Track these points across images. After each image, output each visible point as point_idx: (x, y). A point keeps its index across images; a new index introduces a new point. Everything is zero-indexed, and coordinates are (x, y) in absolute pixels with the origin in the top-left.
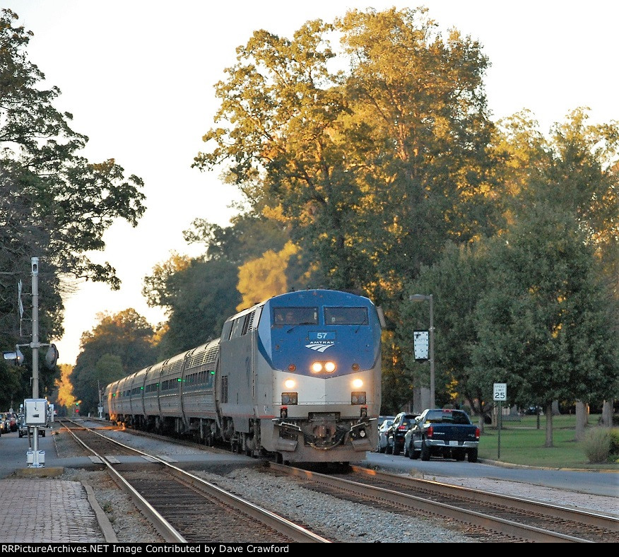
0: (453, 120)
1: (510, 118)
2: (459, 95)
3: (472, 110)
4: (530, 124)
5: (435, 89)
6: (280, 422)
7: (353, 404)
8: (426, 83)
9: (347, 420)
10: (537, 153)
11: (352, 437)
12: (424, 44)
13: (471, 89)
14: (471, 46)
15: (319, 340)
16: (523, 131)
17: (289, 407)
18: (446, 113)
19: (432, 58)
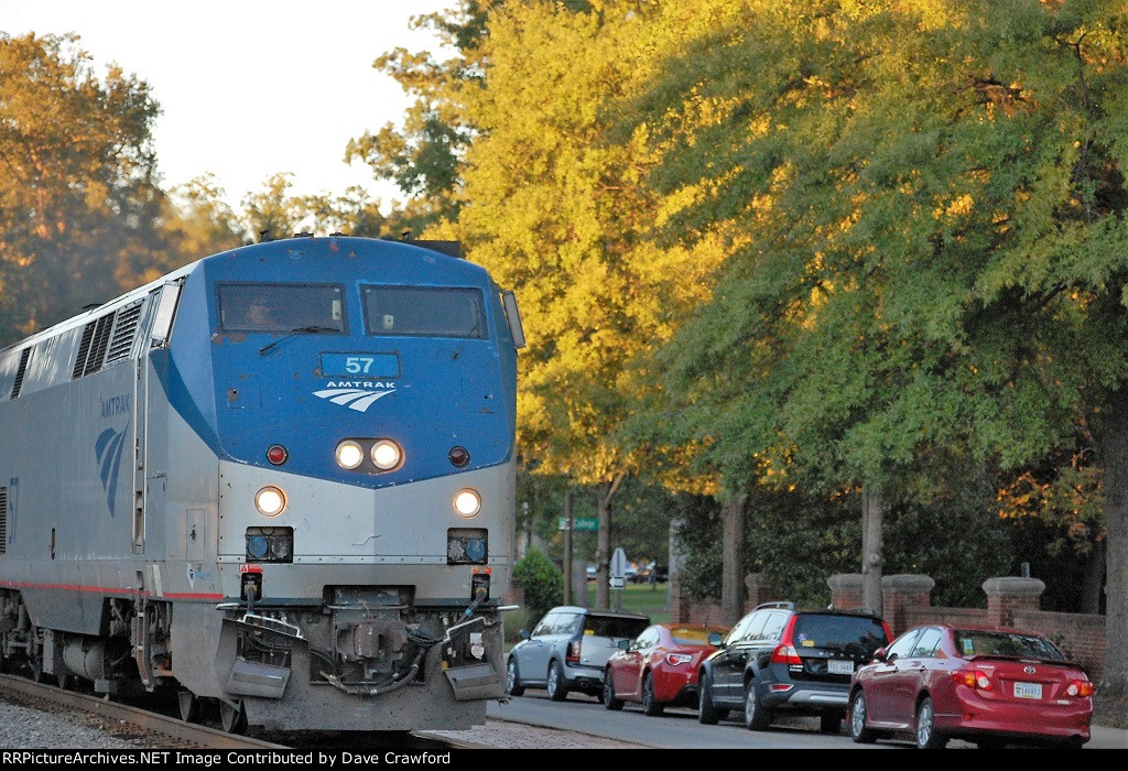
0: (111, 186)
1: (189, 185)
2: (120, 151)
3: (137, 173)
4: (214, 193)
5: (87, 143)
6: (241, 613)
7: (451, 563)
8: (75, 135)
9: (433, 610)
10: (222, 232)
11: (446, 657)
12: (73, 84)
13: (136, 144)
14: (137, 86)
15: (351, 378)
16: (204, 202)
17: (268, 570)
18: (103, 176)
19: (83, 101)
